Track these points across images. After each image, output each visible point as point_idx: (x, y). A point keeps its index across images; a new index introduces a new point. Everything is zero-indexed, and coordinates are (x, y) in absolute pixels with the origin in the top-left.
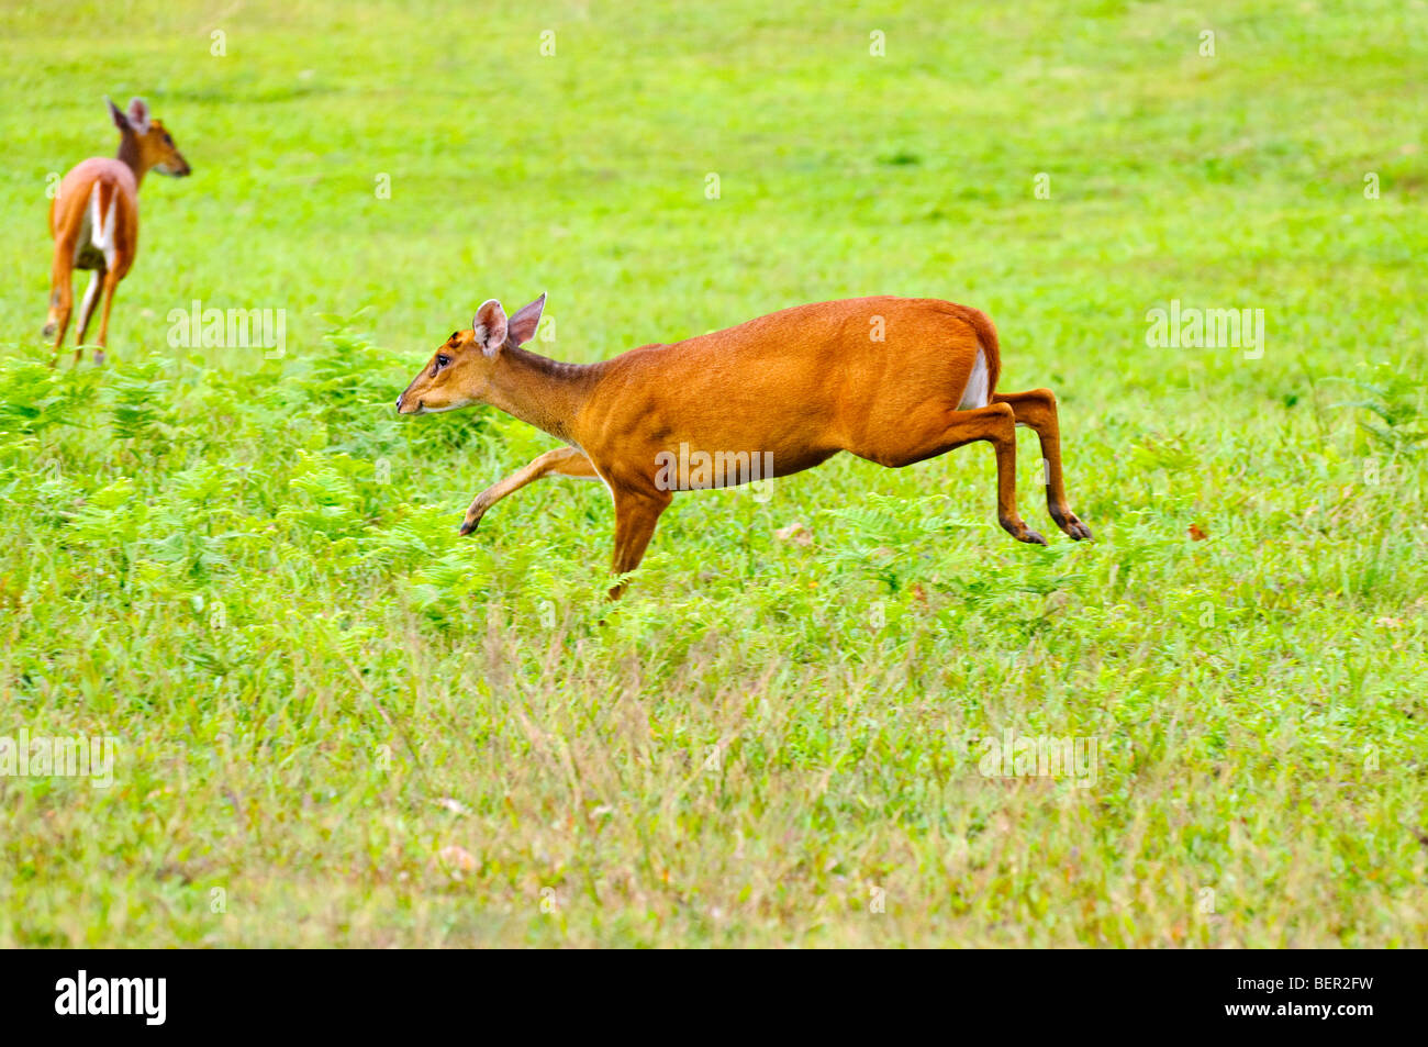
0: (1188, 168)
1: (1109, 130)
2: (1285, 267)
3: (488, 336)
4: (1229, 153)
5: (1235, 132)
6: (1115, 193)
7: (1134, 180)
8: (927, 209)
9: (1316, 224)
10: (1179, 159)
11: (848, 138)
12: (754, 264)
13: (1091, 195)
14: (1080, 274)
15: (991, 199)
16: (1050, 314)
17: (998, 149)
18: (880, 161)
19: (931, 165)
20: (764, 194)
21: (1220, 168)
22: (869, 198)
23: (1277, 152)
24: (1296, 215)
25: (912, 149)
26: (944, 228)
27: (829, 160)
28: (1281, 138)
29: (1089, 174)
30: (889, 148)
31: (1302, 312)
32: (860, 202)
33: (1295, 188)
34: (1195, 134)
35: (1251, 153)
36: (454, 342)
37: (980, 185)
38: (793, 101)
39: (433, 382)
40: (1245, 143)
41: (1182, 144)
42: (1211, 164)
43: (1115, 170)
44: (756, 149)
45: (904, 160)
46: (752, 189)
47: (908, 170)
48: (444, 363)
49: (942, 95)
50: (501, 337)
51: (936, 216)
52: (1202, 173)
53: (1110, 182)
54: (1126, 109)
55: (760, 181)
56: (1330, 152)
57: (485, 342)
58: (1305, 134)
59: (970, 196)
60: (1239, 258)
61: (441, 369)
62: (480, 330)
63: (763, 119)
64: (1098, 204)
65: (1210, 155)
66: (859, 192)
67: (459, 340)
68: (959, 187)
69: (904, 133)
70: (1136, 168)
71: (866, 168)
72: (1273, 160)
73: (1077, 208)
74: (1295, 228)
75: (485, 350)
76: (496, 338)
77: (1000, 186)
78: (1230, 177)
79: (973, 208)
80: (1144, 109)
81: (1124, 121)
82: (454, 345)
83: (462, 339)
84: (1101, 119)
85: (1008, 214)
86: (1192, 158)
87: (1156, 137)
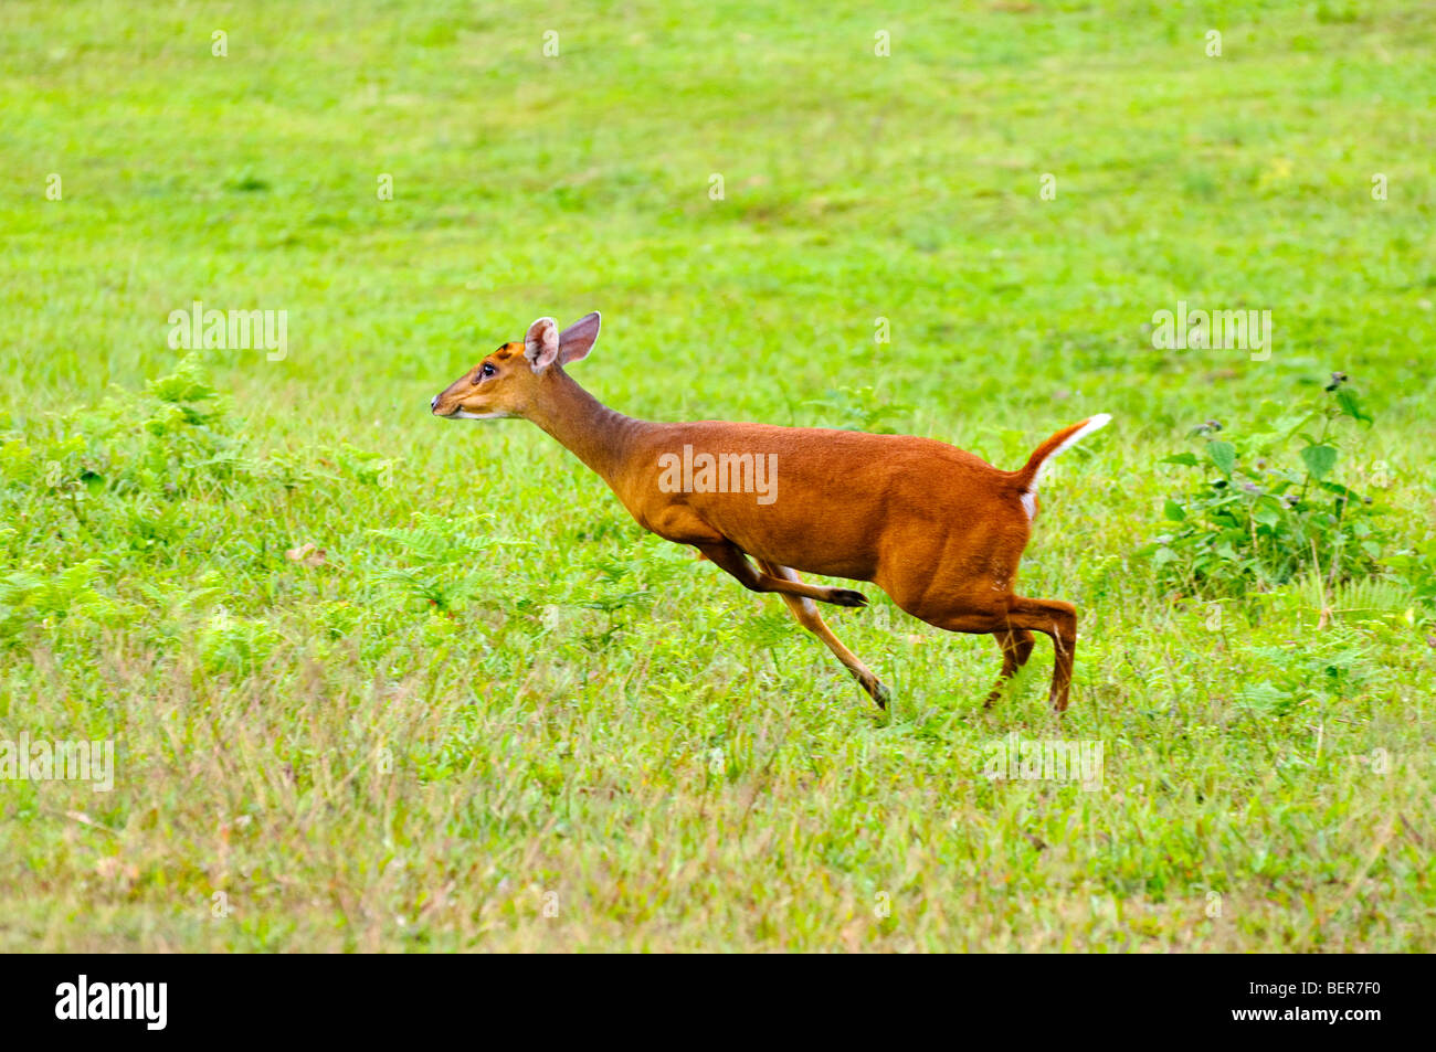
0: (538, 197)
1: (455, 158)
2: (658, 296)
3: (538, 353)
4: (578, 182)
5: (585, 162)
6: (468, 221)
7: (485, 209)
8: (282, 235)
9: (678, 253)
10: (530, 188)
11: (191, 163)
12: (122, 289)
13: (446, 223)
14: (457, 301)
15: (343, 225)
16: (433, 341)
17: (345, 176)
18: (228, 186)
19: (280, 192)
20: (113, 219)
21: (570, 197)
22: (222, 224)
23: (624, 181)
24: (656, 244)
25: (260, 175)
26: (304, 254)
27: (176, 184)
28: (627, 168)
29: (440, 202)
30: (237, 174)
31: (684, 340)
32: (212, 227)
33: (648, 217)
34: (544, 162)
35: (600, 182)
36: (504, 352)
37: (332, 212)
38: (130, 125)
39: (475, 389)
40: (593, 172)
41: (531, 173)
42: (560, 193)
43: (466, 198)
44: (99, 173)
45: (252, 186)
46: (101, 214)
47: (258, 196)
48: (489, 374)
49: (277, 121)
50: (550, 356)
51: (291, 242)
52: (554, 201)
53: (463, 210)
54: (469, 137)
55: (108, 205)
56: (679, 183)
57: (535, 359)
58: (653, 164)
59: (323, 222)
60: (611, 286)
61: (484, 379)
62: (530, 346)
63: (101, 143)
64: (454, 232)
65: (559, 184)
66: (211, 218)
67: (509, 351)
68: (312, 214)
69: (248, 159)
70: (487, 196)
71: (217, 196)
72: (622, 191)
73: (435, 235)
74: (660, 256)
75: (533, 367)
76: (546, 356)
77: (354, 213)
78: (581, 205)
79: (327, 234)
80: (486, 138)
81: (468, 149)
82: (503, 357)
83: (513, 351)
84: (444, 147)
85: (366, 241)
86: (542, 187)
87: (504, 166)
